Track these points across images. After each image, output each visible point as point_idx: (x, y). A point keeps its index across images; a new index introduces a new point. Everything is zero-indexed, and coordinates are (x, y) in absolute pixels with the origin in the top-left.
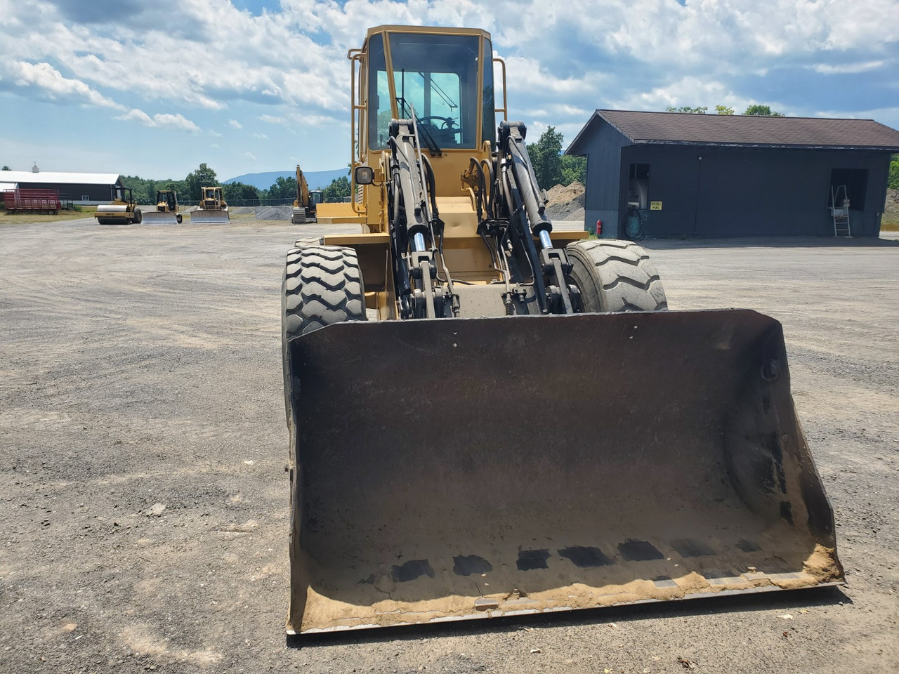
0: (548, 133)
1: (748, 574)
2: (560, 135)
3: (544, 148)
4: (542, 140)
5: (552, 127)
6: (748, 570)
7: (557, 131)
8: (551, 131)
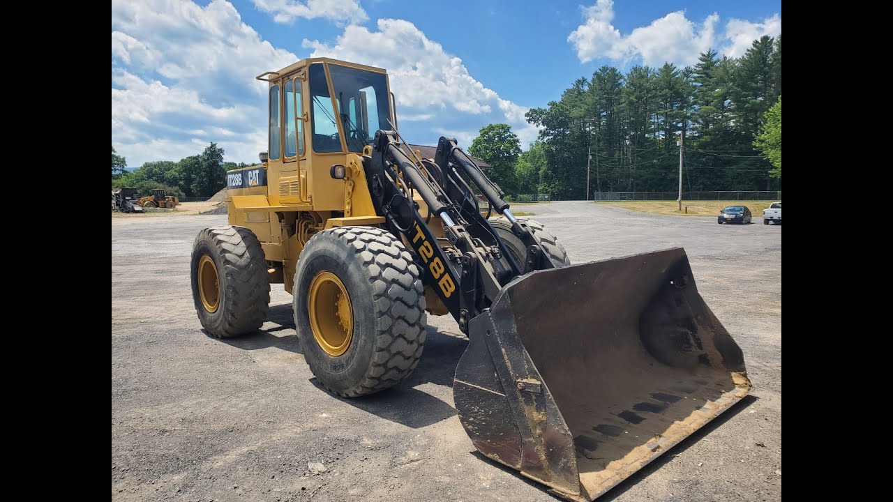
0: (211, 147)
1: (723, 395)
2: (221, 150)
3: (208, 159)
4: (206, 153)
5: (214, 143)
6: (722, 393)
7: (218, 146)
8: (213, 146)
